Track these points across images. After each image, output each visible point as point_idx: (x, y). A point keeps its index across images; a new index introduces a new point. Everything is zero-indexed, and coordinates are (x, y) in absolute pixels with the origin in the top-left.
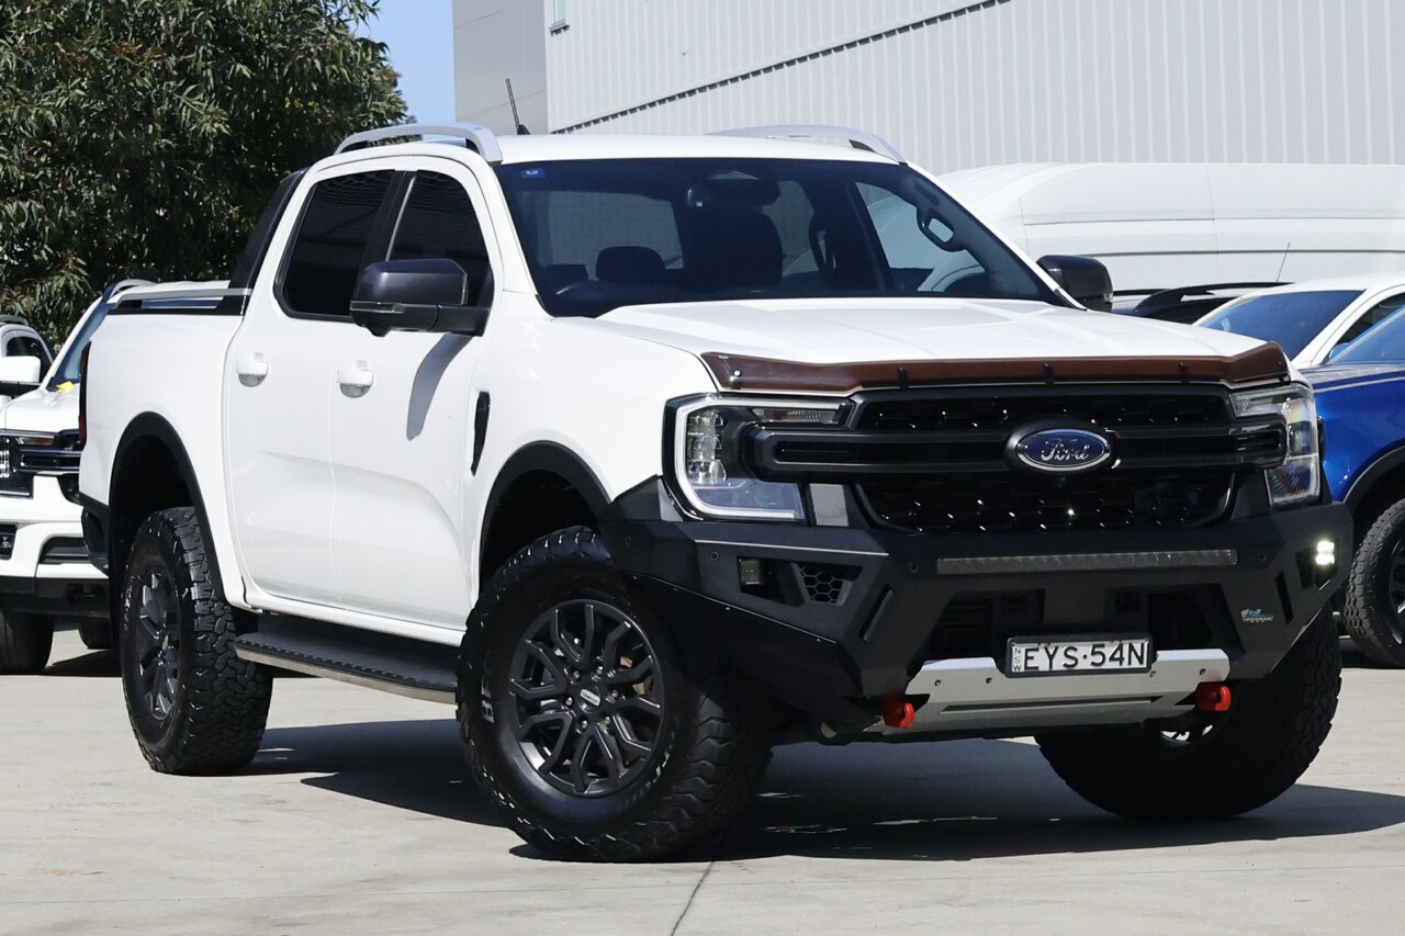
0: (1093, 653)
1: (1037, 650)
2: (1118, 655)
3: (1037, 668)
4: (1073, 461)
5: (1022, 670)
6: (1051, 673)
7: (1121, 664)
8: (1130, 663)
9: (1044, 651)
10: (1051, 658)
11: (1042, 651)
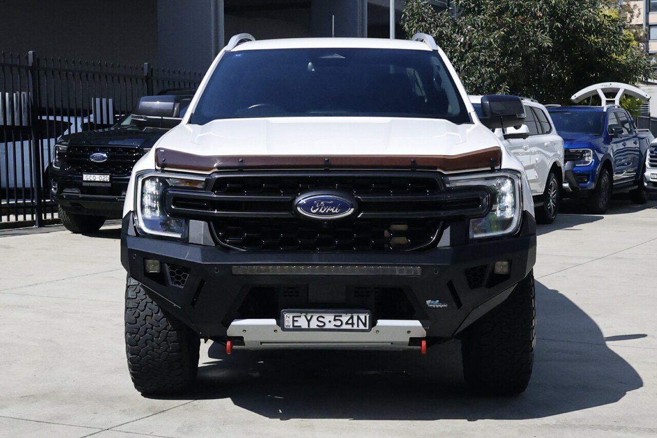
0: (335, 320)
1: (300, 317)
2: (350, 322)
3: (300, 326)
4: (330, 213)
5: (291, 327)
6: (309, 330)
7: (353, 326)
8: (358, 326)
9: (304, 317)
10: (309, 321)
11: (303, 318)
